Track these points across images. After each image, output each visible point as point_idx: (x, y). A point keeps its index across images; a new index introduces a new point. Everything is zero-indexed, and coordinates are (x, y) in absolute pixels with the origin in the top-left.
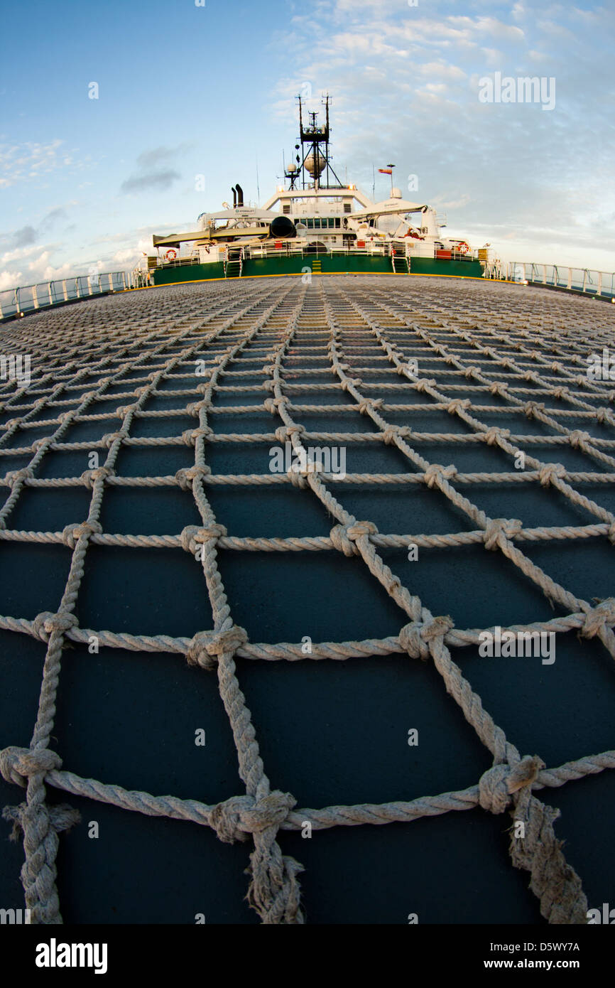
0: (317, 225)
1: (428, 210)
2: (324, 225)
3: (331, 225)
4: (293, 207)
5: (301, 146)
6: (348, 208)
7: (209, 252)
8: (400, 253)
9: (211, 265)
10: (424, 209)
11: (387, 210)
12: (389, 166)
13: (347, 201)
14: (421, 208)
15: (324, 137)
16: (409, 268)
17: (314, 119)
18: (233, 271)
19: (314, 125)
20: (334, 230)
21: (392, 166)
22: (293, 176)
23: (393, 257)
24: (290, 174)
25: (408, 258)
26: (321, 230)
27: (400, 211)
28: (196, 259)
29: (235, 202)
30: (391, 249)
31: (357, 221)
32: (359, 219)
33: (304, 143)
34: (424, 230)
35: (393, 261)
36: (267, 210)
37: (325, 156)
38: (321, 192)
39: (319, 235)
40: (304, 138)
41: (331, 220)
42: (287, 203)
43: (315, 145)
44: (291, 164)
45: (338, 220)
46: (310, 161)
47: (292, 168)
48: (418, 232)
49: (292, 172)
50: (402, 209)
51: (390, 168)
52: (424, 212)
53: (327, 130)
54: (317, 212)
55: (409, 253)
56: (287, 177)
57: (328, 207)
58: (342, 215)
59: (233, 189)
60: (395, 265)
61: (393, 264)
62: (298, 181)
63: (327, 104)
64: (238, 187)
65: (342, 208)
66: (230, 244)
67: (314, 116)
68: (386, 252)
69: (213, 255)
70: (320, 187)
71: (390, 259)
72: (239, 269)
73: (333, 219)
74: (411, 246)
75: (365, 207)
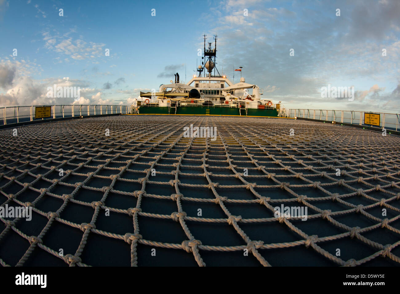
0: (209, 93)
1: (255, 87)
2: (212, 93)
3: (215, 94)
4: (200, 85)
5: (204, 57)
6: (222, 86)
7: (163, 102)
8: (243, 106)
9: (164, 108)
10: (254, 87)
11: (239, 87)
12: (240, 68)
13: (222, 83)
14: (253, 86)
15: (214, 54)
16: (247, 113)
17: (210, 46)
18: (173, 111)
19: (210, 49)
20: (216, 96)
21: (241, 68)
22: (200, 71)
23: (240, 109)
24: (199, 70)
25: (246, 109)
26: (211, 96)
27: (244, 88)
28: (157, 104)
29: (176, 81)
30: (239, 105)
31: (226, 92)
32: (227, 91)
33: (206, 56)
34: (254, 96)
35: (240, 110)
36: (189, 85)
37: (214, 62)
38: (212, 79)
39: (210, 97)
40: (206, 54)
41: (215, 91)
42: (197, 83)
43: (210, 58)
44: (200, 65)
45: (218, 91)
46: (207, 64)
47: (200, 67)
48: (251, 97)
49: (200, 69)
50: (245, 87)
51: (240, 69)
52: (254, 88)
53: (215, 51)
54: (210, 87)
55: (247, 107)
56: (198, 71)
57: (214, 85)
58: (220, 89)
59: (175, 75)
60: (241, 112)
61: (240, 111)
62: (202, 73)
63: (216, 39)
64: (177, 74)
65: (220, 86)
66: (172, 99)
67: (210, 45)
68: (237, 106)
69: (164, 104)
70: (211, 76)
71: (239, 109)
72: (175, 111)
73: (216, 91)
74: (248, 103)
75: (230, 86)
